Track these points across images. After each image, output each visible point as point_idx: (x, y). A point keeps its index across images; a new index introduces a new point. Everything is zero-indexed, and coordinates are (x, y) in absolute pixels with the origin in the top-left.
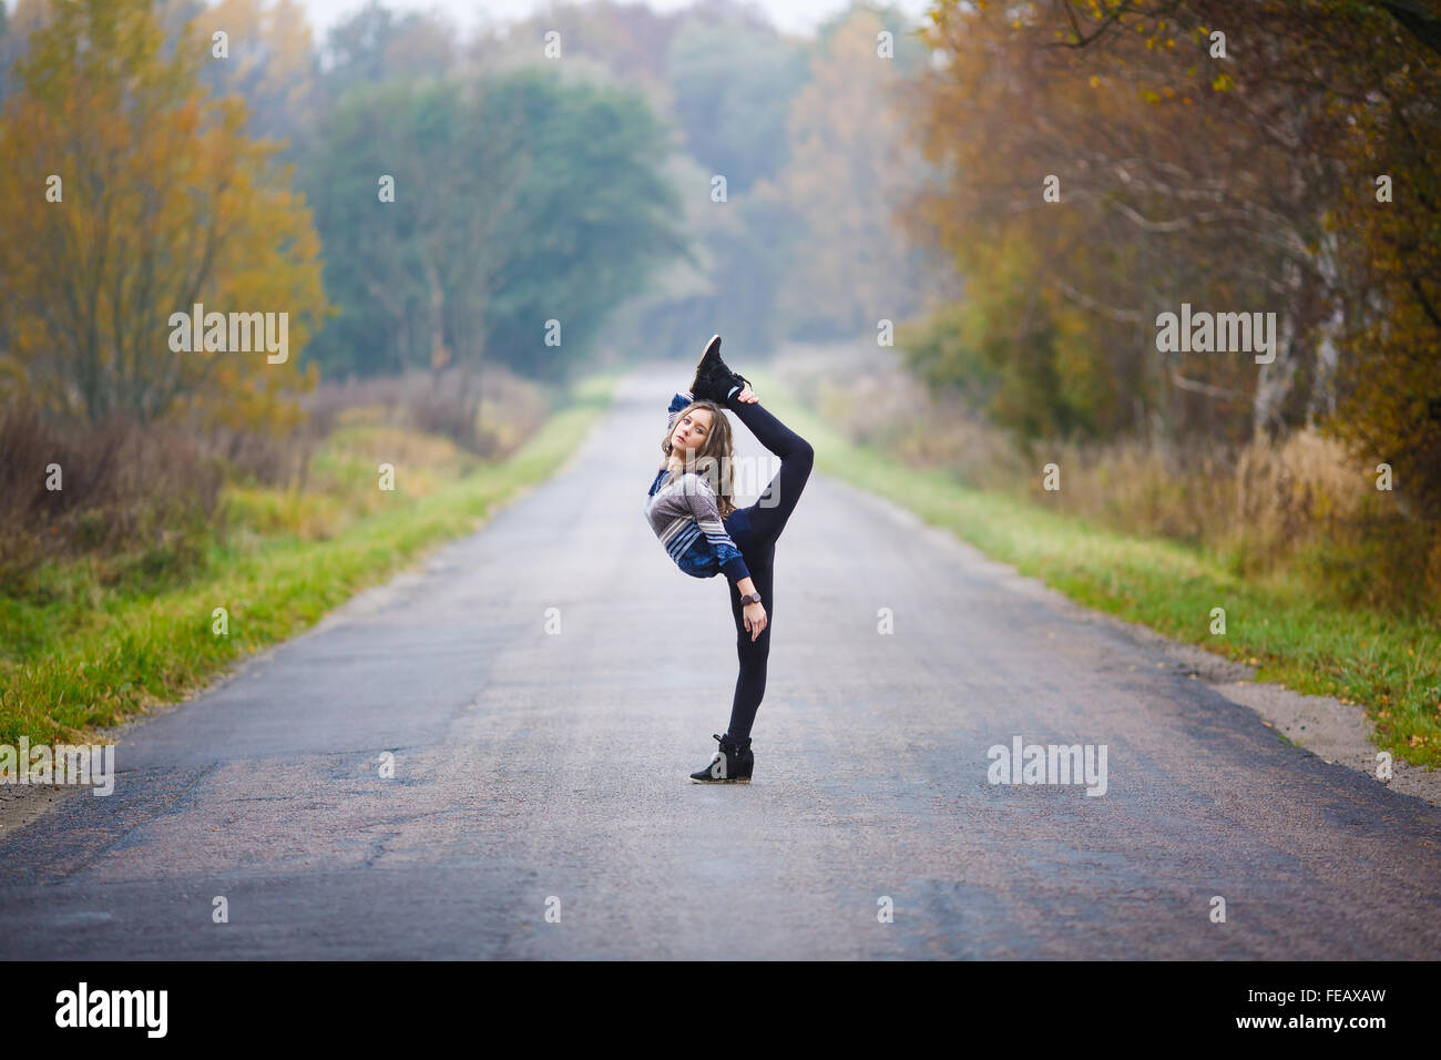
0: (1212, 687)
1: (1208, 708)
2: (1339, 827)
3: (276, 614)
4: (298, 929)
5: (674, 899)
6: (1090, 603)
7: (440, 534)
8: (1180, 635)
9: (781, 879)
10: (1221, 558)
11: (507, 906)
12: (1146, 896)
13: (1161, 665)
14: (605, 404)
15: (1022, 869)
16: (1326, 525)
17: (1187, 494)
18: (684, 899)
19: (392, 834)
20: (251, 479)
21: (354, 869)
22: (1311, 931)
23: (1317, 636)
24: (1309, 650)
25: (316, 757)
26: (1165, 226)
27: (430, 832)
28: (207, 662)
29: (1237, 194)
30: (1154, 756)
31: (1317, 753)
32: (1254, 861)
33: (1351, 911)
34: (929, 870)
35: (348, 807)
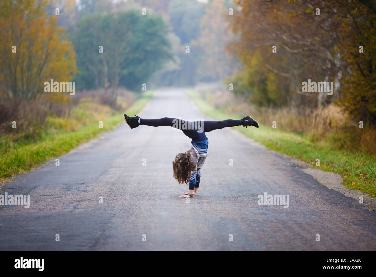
0: (301, 170)
1: (300, 175)
2: (330, 205)
3: (58, 149)
4: (50, 228)
5: (151, 221)
6: (272, 149)
7: (104, 130)
8: (294, 157)
9: (180, 216)
10: (308, 138)
11: (106, 223)
12: (276, 221)
13: (288, 164)
14: (151, 98)
15: (244, 215)
16: (335, 129)
17: (300, 122)
18: (153, 221)
19: (79, 204)
20: (55, 115)
21: (67, 213)
22: (318, 230)
23: (330, 157)
24: (327, 160)
25: (62, 185)
26: (295, 51)
27: (89, 204)
28: (38, 161)
29: (314, 43)
30: (284, 186)
31: (327, 186)
32: (306, 213)
33: (330, 226)
34: (220, 214)
35: (69, 198)
